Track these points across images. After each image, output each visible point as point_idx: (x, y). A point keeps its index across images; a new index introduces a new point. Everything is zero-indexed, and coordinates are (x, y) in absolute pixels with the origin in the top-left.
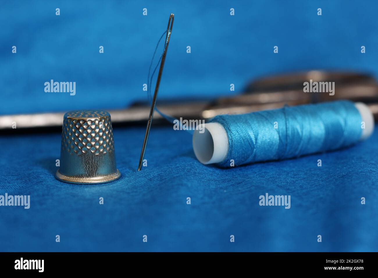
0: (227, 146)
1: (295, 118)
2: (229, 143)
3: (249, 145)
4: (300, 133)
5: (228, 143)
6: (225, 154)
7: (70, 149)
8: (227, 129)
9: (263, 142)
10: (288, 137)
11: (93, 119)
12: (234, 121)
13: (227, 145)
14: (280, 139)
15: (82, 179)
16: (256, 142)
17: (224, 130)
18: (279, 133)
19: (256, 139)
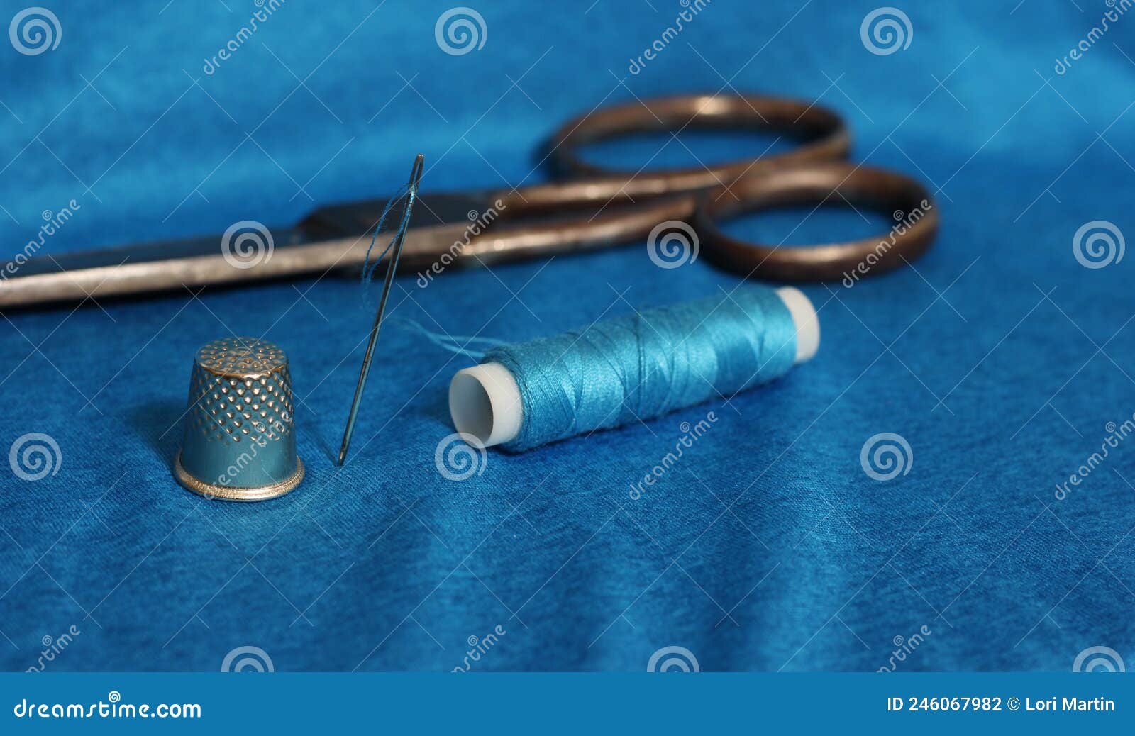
0: (519, 419)
1: (658, 345)
2: (524, 412)
3: (563, 412)
4: (668, 380)
5: (521, 412)
6: (515, 432)
7: (208, 430)
8: (522, 385)
9: (593, 404)
10: (642, 391)
11: (255, 376)
12: (536, 365)
13: (519, 416)
14: (625, 395)
15: (230, 491)
16: (578, 407)
17: (515, 384)
18: (623, 382)
19: (578, 399)
